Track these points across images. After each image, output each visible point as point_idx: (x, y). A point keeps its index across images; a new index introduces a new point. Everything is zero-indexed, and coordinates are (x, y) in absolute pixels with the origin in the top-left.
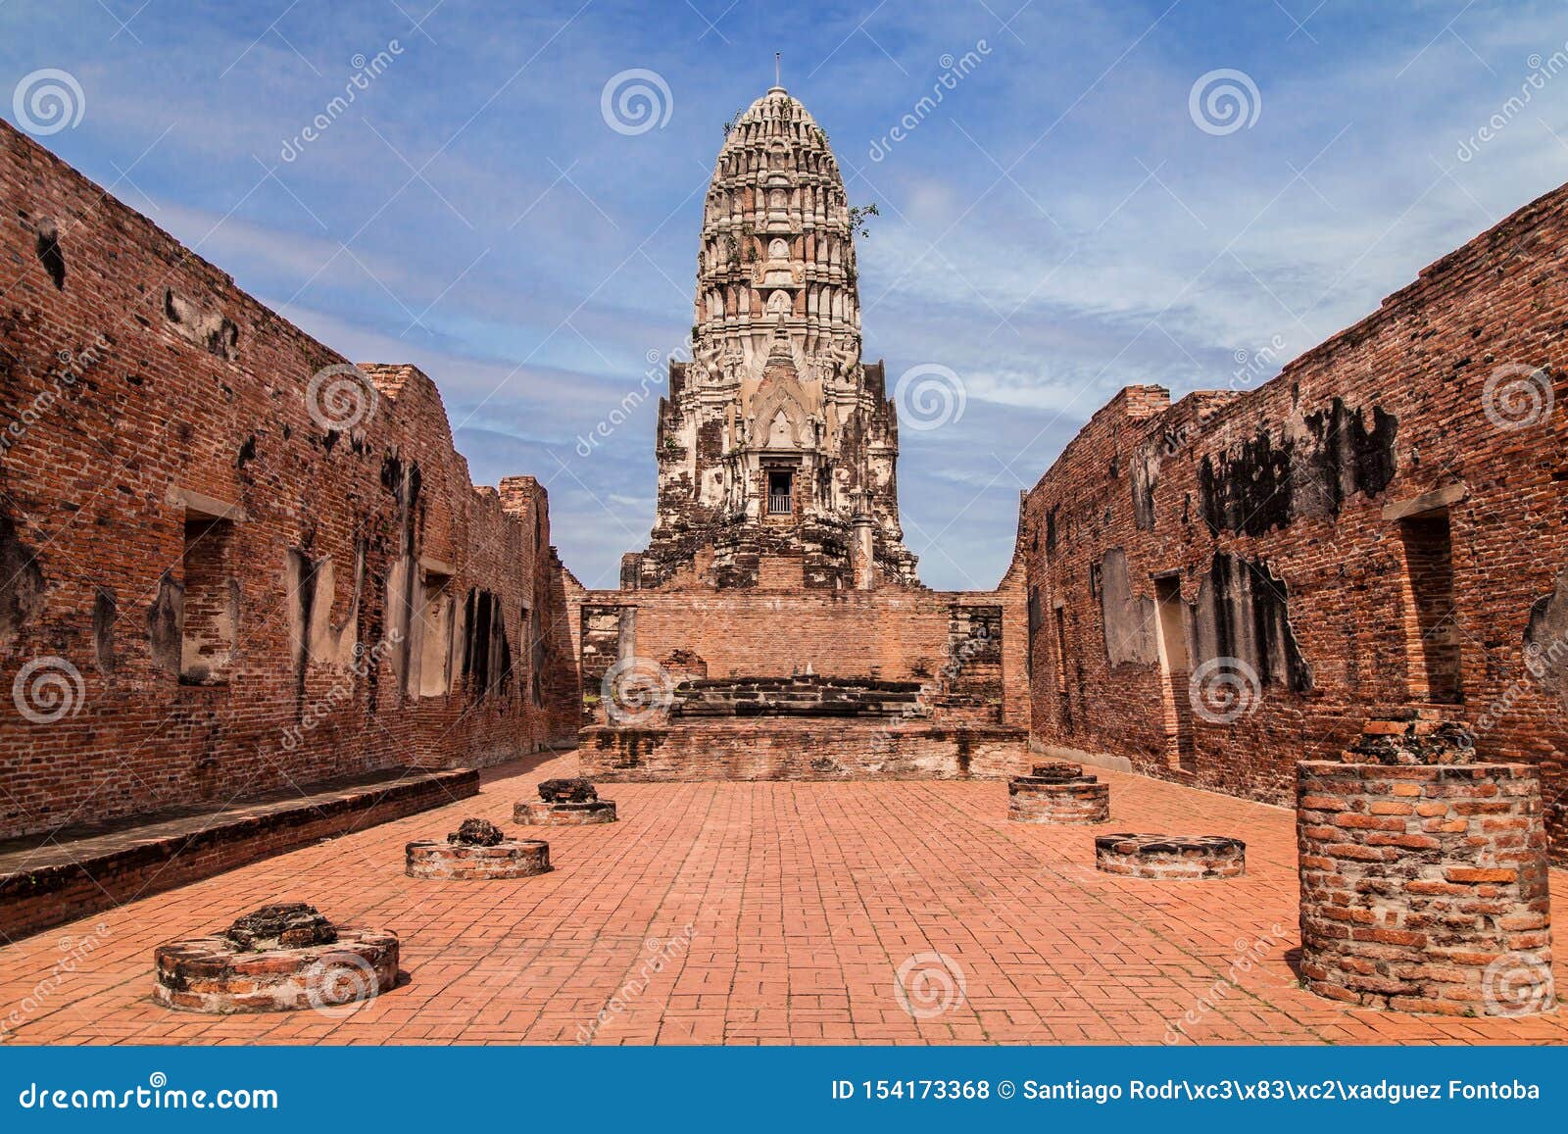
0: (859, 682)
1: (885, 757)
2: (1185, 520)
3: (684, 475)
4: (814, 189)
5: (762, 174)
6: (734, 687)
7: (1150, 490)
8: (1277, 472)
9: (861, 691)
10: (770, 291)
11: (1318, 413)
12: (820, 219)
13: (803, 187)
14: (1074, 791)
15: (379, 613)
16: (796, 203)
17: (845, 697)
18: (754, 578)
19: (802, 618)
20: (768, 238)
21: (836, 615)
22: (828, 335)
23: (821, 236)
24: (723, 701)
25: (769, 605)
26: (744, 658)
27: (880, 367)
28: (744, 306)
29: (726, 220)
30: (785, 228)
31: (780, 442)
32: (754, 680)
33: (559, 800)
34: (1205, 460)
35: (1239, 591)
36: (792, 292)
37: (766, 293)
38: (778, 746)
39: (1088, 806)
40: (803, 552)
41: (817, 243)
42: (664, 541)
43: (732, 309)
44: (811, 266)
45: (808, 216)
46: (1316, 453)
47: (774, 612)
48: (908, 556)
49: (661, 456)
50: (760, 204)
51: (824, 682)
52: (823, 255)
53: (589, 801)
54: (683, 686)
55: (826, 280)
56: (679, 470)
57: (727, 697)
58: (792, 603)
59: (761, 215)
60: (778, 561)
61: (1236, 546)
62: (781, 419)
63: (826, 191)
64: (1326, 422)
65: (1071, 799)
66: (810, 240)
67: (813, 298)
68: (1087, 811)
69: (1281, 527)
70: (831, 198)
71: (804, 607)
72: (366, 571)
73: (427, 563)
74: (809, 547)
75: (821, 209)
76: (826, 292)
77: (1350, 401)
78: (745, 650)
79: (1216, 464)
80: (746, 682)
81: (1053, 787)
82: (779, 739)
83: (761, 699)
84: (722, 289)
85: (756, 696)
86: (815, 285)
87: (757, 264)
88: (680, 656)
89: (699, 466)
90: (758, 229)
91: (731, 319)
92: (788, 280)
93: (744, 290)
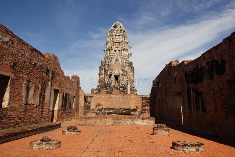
0: (127, 109)
1: (131, 122)
2: (182, 82)
4: (123, 36)
5: (115, 33)
6: (107, 109)
7: (175, 77)
8: (200, 73)
9: (127, 111)
10: (116, 50)
11: (209, 62)
12: (124, 40)
13: (121, 35)
14: (165, 130)
15: (44, 96)
16: (120, 38)
17: (125, 111)
18: (112, 93)
19: (118, 99)
20: (116, 42)
21: (124, 98)
22: (124, 57)
23: (124, 42)
24: (105, 112)
25: (113, 96)
26: (109, 105)
27: (132, 62)
28: (112, 53)
29: (110, 40)
30: (118, 41)
31: (117, 72)
32: (110, 108)
33: (70, 130)
34: (186, 72)
35: (192, 94)
36: (119, 51)
37: (115, 51)
38: (113, 120)
39: (167, 133)
40: (119, 89)
41: (123, 43)
42: (99, 87)
44: (122, 47)
45: (122, 40)
46: (208, 69)
47: (114, 98)
48: (135, 90)
49: (99, 75)
50: (115, 38)
51: (121, 109)
52: (124, 45)
53: (76, 130)
54: (99, 109)
55: (124, 49)
56: (102, 77)
57: (106, 111)
58: (117, 96)
59: (115, 39)
60: (116, 90)
61: (192, 86)
63: (125, 36)
64: (210, 63)
65: (164, 131)
66: (122, 43)
67: (122, 52)
68: (167, 134)
69: (201, 82)
70: (125, 37)
71: (119, 97)
72: (42, 88)
73: (55, 87)
74: (121, 88)
75: (124, 39)
76: (124, 51)
77: (216, 59)
78: (110, 104)
79: (188, 72)
80: (109, 109)
81: (161, 129)
82: (113, 119)
83: (111, 112)
84: (109, 50)
85: (110, 111)
86: (123, 50)
87: (114, 47)
88: (99, 105)
89: (105, 76)
90: (114, 41)
91: (110, 54)
92: (119, 49)
93: (112, 50)
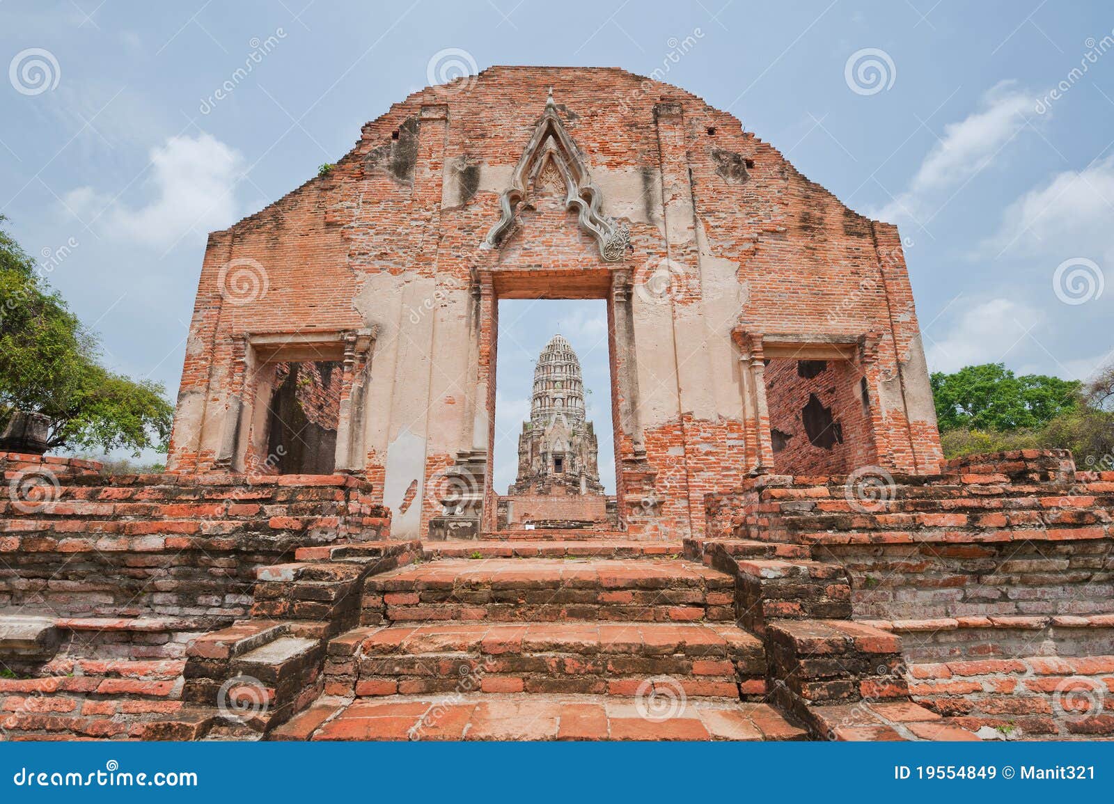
0: (577, 521)
3: (527, 460)
4: (570, 366)
5: (553, 361)
9: (578, 523)
10: (556, 399)
12: (572, 375)
13: (566, 365)
16: (564, 370)
17: (573, 524)
18: (550, 493)
19: (563, 504)
20: (556, 382)
22: (574, 413)
23: (572, 381)
25: (554, 500)
27: (591, 422)
28: (547, 404)
29: (541, 376)
30: (561, 379)
31: (558, 449)
32: (547, 520)
36: (562, 399)
37: (554, 399)
40: (565, 485)
41: (571, 383)
42: (520, 482)
43: (543, 405)
44: (569, 391)
45: (568, 375)
48: (601, 487)
49: (520, 453)
50: (553, 370)
51: (567, 521)
52: (573, 387)
54: (527, 522)
55: (574, 395)
56: (525, 458)
58: (560, 499)
59: (553, 374)
60: (558, 488)
62: (559, 442)
63: (574, 366)
66: (569, 382)
67: (569, 401)
70: (575, 368)
71: (564, 500)
74: (568, 484)
75: (572, 372)
76: (574, 399)
80: (545, 521)
83: (549, 525)
84: (540, 398)
86: (570, 397)
87: (551, 390)
88: (526, 515)
89: (532, 457)
90: (552, 379)
91: (543, 408)
92: (561, 395)
93: (547, 399)
